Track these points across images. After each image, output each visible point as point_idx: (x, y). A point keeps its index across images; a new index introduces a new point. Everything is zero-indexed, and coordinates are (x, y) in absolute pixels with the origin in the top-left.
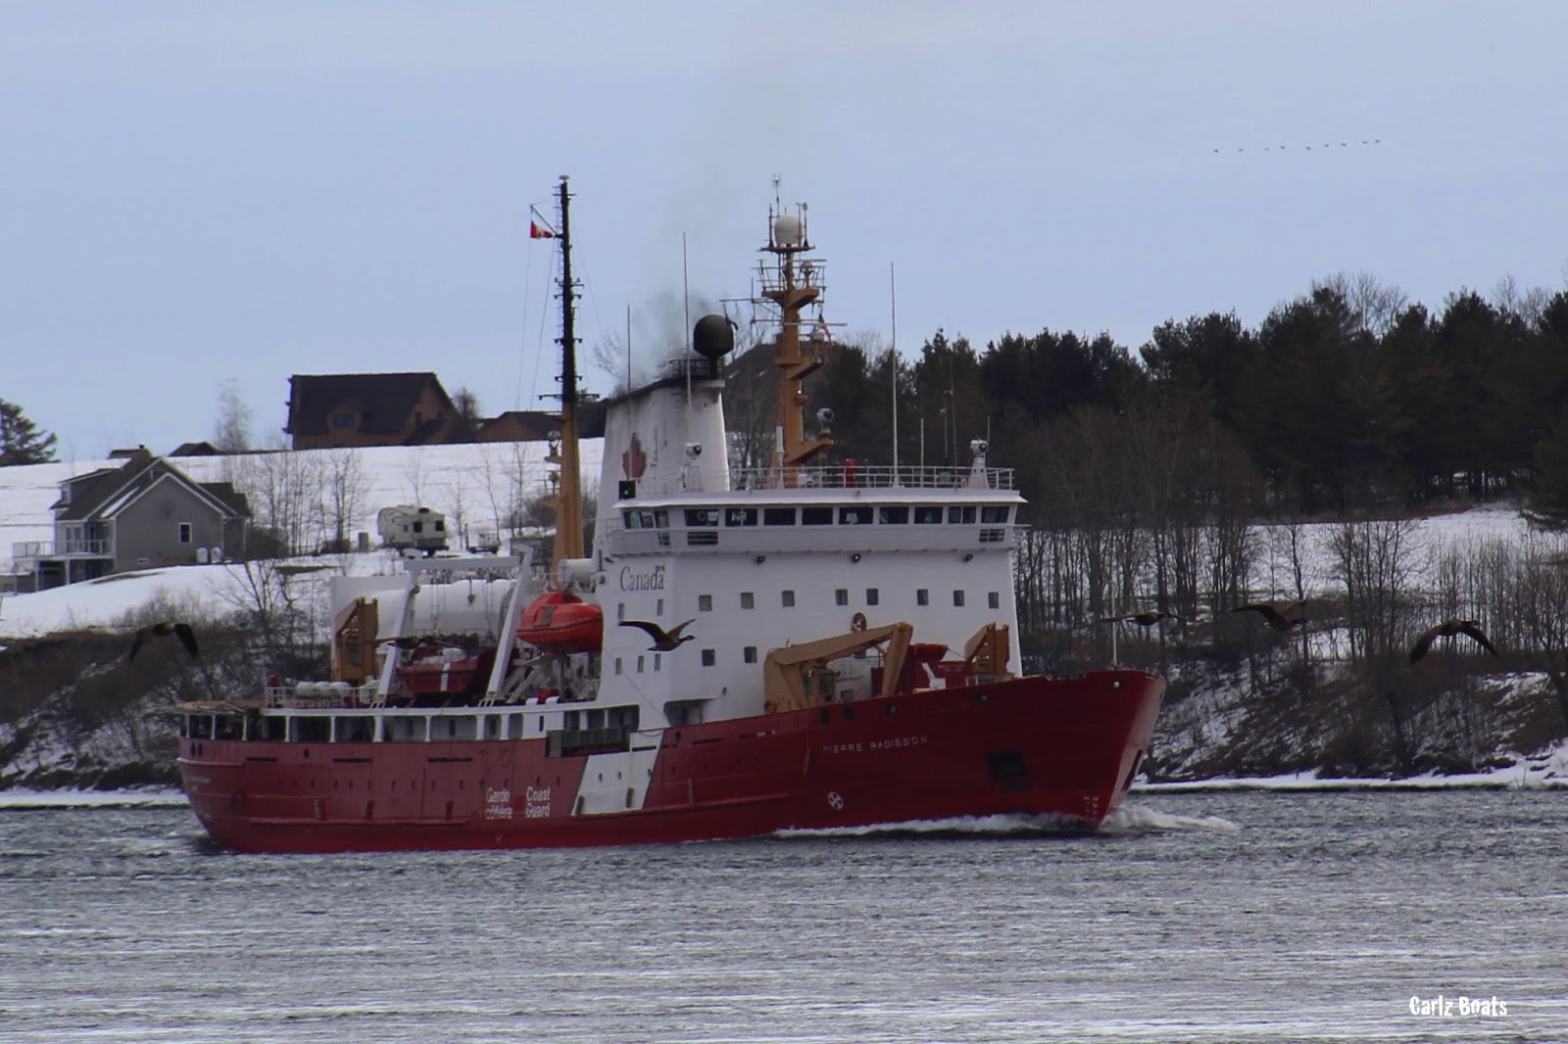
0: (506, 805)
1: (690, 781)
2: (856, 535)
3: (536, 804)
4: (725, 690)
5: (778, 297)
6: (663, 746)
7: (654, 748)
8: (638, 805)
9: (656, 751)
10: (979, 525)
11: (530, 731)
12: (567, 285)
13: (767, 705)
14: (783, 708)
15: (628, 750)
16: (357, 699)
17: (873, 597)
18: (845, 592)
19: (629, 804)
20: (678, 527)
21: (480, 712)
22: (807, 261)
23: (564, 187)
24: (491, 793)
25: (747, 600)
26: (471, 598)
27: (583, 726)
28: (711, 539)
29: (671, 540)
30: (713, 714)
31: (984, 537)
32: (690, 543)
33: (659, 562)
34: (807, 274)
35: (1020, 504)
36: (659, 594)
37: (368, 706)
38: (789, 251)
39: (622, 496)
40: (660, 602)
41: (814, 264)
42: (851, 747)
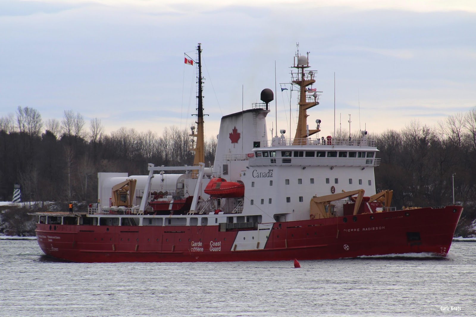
0: (200, 247)
1: (286, 240)
2: (332, 161)
3: (215, 247)
4: (294, 210)
5: (298, 83)
6: (273, 228)
7: (269, 229)
8: (262, 247)
9: (270, 231)
10: (366, 158)
11: (211, 222)
12: (200, 79)
13: (311, 216)
14: (317, 217)
15: (257, 230)
16: (131, 212)
17: (336, 181)
18: (329, 179)
19: (258, 247)
20: (279, 158)
21: (188, 217)
22: (311, 71)
23: (199, 47)
24: (193, 243)
25: (300, 181)
26: (163, 180)
27: (235, 221)
28: (289, 161)
29: (276, 161)
30: (290, 219)
31: (367, 162)
32: (283, 162)
33: (271, 168)
34: (311, 75)
35: (377, 151)
36: (271, 179)
37: (136, 214)
38: (303, 68)
39: (255, 146)
40: (271, 182)
41: (313, 72)
42: (355, 230)
